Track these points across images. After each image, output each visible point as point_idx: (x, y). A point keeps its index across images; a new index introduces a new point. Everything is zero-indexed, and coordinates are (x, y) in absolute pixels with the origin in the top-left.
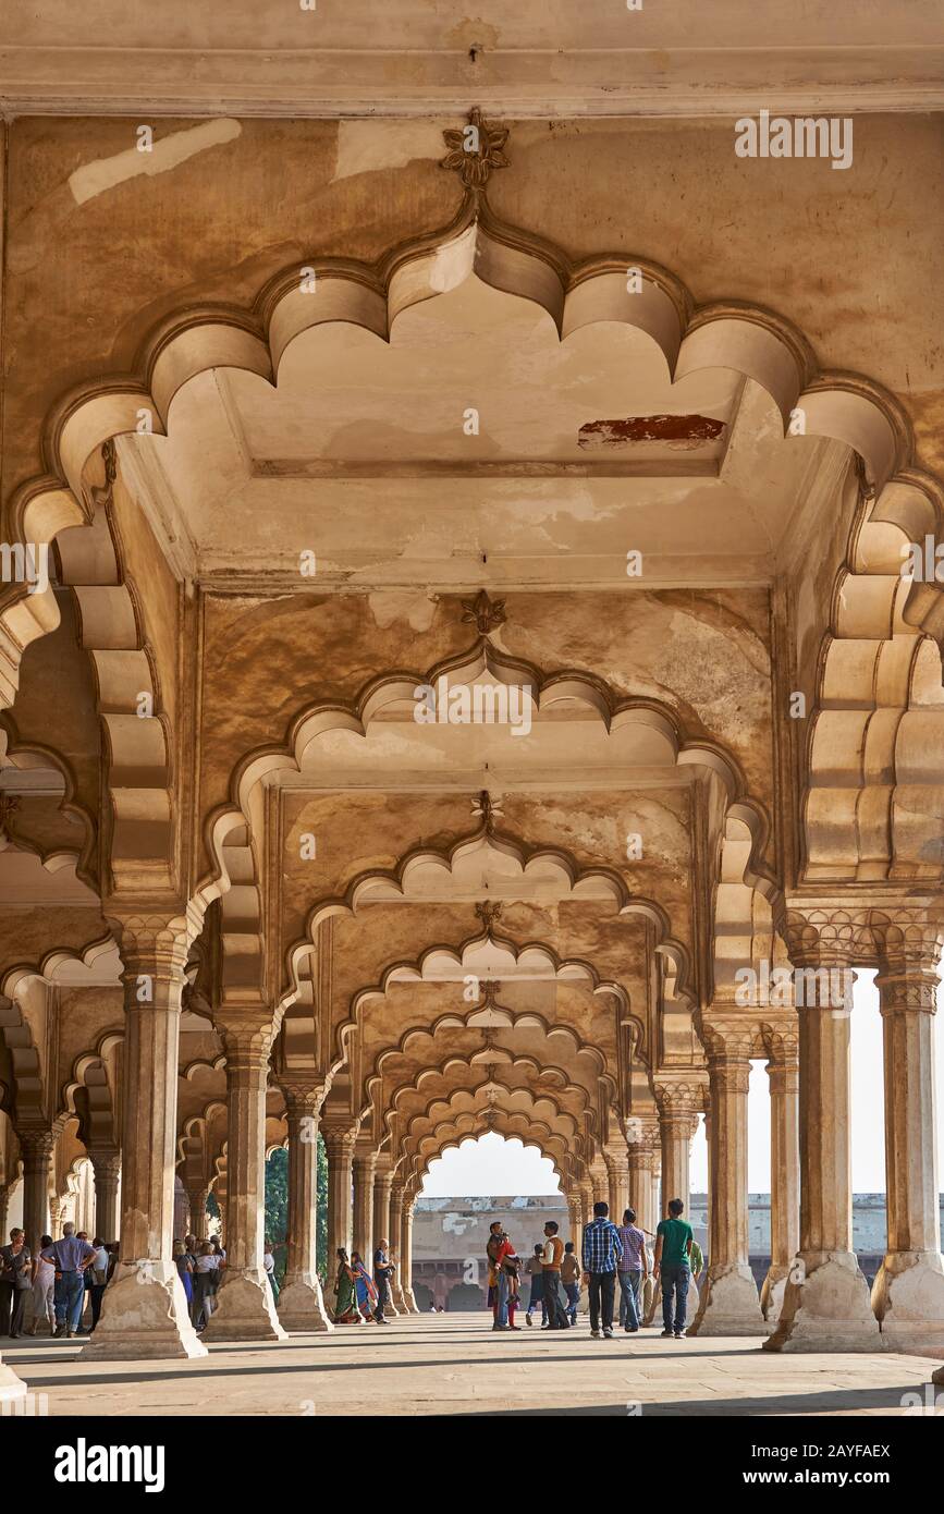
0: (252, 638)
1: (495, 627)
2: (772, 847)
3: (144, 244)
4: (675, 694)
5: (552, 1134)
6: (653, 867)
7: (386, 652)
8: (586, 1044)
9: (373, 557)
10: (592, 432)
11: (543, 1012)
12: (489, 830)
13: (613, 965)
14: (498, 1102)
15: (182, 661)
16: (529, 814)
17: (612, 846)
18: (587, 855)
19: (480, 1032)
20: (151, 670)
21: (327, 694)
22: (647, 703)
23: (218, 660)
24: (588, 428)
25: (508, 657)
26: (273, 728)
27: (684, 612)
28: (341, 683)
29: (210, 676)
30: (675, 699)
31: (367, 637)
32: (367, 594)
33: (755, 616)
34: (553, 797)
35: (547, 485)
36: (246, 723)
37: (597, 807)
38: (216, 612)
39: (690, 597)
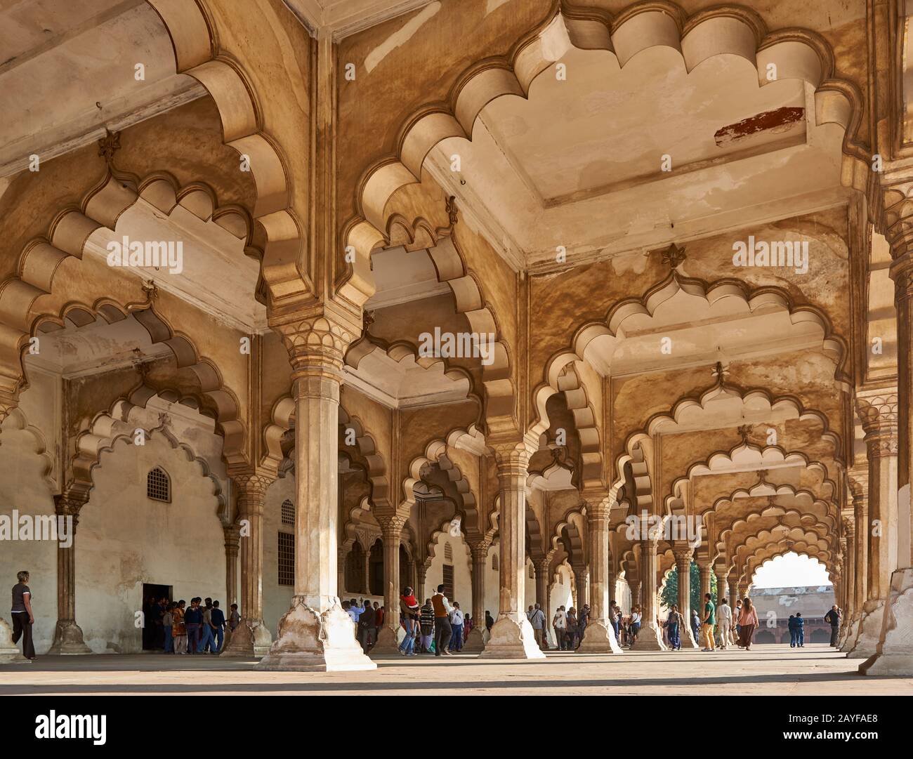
0: (554, 295)
1: (680, 263)
2: (848, 362)
3: (397, 83)
4: (786, 281)
5: (820, 551)
6: (817, 391)
7: (622, 289)
8: (817, 499)
9: (612, 238)
10: (723, 135)
11: (792, 484)
12: (721, 383)
13: (816, 452)
14: (790, 536)
15: (518, 313)
16: (744, 371)
17: (793, 382)
18: (778, 390)
19: (766, 498)
20: (494, 318)
21: (591, 317)
22: (769, 289)
23: (538, 309)
24: (720, 133)
25: (688, 278)
26: (565, 340)
27: (792, 231)
28: (598, 310)
29: (534, 318)
30: (787, 284)
31: (611, 283)
32: (611, 260)
33: (838, 224)
34: (758, 360)
35: (702, 174)
36: (551, 339)
37: (784, 362)
38: (536, 285)
39: (796, 221)
